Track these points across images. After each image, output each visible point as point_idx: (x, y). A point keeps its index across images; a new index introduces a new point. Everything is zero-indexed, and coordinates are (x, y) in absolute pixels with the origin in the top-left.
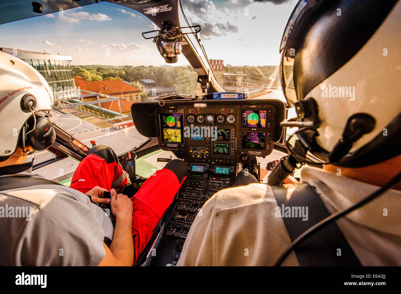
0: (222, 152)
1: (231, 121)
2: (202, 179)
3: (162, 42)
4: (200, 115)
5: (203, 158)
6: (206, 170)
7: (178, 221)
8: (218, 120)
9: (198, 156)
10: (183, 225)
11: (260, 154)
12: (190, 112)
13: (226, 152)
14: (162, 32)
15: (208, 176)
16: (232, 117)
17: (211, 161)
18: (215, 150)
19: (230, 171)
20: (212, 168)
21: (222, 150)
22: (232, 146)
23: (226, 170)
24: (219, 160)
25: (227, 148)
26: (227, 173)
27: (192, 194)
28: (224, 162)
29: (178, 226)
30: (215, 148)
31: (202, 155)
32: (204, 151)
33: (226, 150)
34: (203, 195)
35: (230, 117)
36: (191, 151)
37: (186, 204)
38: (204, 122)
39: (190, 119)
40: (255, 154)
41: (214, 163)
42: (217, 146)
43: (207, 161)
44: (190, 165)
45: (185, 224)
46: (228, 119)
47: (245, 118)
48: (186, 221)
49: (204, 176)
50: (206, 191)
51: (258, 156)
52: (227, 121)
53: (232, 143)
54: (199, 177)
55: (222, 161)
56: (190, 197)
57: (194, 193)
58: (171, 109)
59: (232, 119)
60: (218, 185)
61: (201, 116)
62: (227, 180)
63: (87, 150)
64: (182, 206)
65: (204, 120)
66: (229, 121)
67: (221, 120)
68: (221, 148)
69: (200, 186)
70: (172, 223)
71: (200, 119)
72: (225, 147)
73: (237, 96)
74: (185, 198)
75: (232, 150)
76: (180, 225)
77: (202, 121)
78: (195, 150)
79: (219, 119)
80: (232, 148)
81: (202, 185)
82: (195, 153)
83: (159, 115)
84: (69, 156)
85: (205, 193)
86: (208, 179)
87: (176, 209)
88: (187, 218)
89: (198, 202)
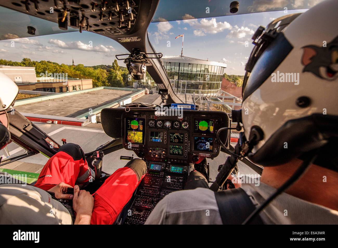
0: (177, 153)
1: (185, 126)
2: (158, 177)
3: (131, 63)
4: (159, 120)
5: (160, 158)
6: (162, 169)
7: (134, 218)
8: (174, 125)
9: (157, 156)
10: (139, 222)
11: (209, 156)
12: (151, 118)
13: (181, 153)
14: (131, 56)
15: (164, 174)
16: (186, 123)
17: (167, 161)
18: (171, 151)
19: (183, 170)
20: (167, 167)
21: (177, 152)
22: (186, 148)
23: (180, 169)
24: (174, 161)
25: (181, 150)
26: (181, 172)
27: (149, 191)
28: (179, 161)
29: (135, 222)
30: (171, 149)
31: (160, 155)
32: (161, 152)
33: (181, 152)
34: (159, 192)
35: (184, 123)
36: (150, 151)
37: (143, 200)
38: (163, 127)
39: (151, 123)
40: (205, 156)
41: (170, 162)
42: (173, 148)
43: (163, 161)
44: (149, 163)
45: (141, 220)
46: (183, 125)
47: (197, 124)
48: (142, 217)
49: (161, 174)
50: (161, 189)
51: (208, 157)
52: (182, 127)
53: (186, 145)
54: (156, 175)
55: (177, 161)
56: (147, 193)
57: (151, 190)
58: (136, 115)
59: (186, 125)
60: (173, 183)
61: (160, 122)
62: (180, 179)
63: (58, 147)
64: (139, 203)
65: (163, 125)
66: (183, 127)
67: (177, 125)
68: (176, 150)
69: (156, 184)
70: (129, 219)
71: (159, 124)
72: (180, 148)
73: (190, 107)
74: (143, 195)
75: (186, 152)
76: (136, 221)
77: (161, 126)
78: (154, 150)
79: (176, 125)
80: (186, 150)
81: (158, 183)
82: (154, 153)
83: (125, 119)
84: (40, 152)
85: (160, 191)
86: (164, 177)
87: (134, 205)
88: (143, 214)
89: (154, 199)
